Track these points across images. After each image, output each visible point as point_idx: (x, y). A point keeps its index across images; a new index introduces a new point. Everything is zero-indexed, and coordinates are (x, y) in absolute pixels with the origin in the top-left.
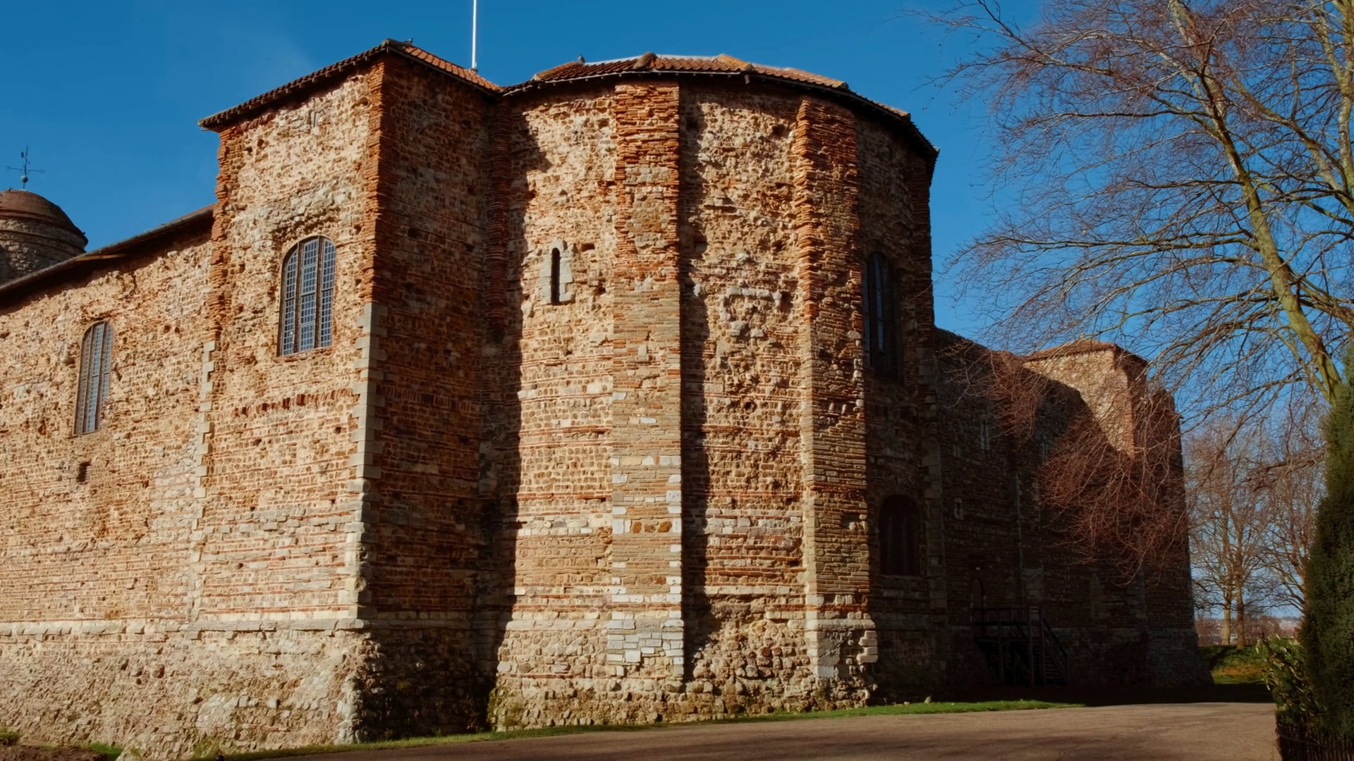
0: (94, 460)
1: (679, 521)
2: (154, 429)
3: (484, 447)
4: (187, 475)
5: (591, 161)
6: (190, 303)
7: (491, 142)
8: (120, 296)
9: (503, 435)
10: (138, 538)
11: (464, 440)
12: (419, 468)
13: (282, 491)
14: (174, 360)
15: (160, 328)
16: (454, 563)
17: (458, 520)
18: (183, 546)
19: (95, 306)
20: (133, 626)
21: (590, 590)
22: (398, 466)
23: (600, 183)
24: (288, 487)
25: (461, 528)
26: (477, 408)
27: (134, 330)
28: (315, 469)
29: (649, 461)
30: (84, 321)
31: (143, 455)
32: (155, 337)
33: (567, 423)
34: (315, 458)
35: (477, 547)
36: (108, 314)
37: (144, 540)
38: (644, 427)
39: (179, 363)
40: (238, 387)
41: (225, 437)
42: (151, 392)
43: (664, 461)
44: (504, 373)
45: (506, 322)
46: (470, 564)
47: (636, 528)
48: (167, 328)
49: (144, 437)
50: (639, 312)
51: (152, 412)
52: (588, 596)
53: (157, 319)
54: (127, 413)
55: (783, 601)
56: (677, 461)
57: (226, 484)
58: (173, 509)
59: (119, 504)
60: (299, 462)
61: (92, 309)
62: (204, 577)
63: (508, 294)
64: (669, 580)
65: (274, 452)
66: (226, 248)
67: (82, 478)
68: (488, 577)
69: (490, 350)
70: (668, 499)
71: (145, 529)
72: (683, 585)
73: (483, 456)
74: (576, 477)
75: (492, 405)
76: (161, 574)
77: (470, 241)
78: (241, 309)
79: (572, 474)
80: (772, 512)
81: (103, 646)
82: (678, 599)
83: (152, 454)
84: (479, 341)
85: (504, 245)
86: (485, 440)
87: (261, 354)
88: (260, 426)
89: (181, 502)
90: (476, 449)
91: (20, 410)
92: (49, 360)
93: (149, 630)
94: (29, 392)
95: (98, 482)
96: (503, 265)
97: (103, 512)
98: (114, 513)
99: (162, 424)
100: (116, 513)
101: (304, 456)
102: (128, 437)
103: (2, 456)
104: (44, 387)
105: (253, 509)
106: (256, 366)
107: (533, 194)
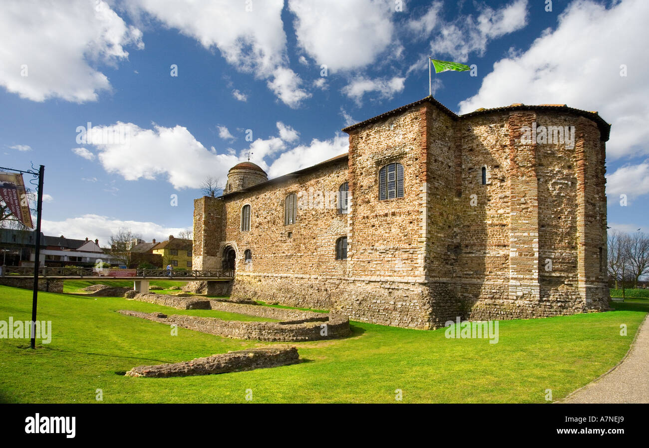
0: (293, 231)
1: (538, 253)
2: (316, 223)
3: (455, 229)
4: (331, 236)
5: (497, 138)
7: (454, 133)
8: (299, 186)
9: (462, 226)
10: (313, 253)
11: (450, 227)
12: (439, 235)
16: (447, 263)
17: (448, 251)
18: (331, 255)
19: (290, 190)
20: (313, 277)
21: (500, 273)
23: (501, 146)
25: (449, 253)
26: (453, 217)
28: (401, 234)
29: (526, 234)
30: (286, 194)
31: (312, 230)
34: (400, 231)
35: (454, 259)
36: (295, 192)
37: (315, 254)
38: (524, 224)
40: (363, 210)
41: (358, 225)
42: (314, 213)
43: (532, 234)
44: (462, 206)
45: (462, 190)
46: (451, 264)
47: (521, 255)
49: (312, 225)
50: (522, 188)
51: (315, 218)
52: (499, 275)
54: (306, 218)
55: (571, 279)
56: (537, 234)
57: (361, 238)
58: (326, 245)
59: (304, 244)
60: (393, 232)
61: (288, 191)
62: (354, 265)
63: (463, 182)
64: (533, 271)
65: (381, 229)
67: (289, 236)
68: (456, 268)
69: (456, 199)
70: (533, 246)
71: (315, 250)
72: (539, 272)
73: (455, 232)
74: (493, 239)
75: (458, 216)
76: (323, 263)
77: (449, 165)
78: (361, 186)
79: (492, 238)
80: (567, 251)
81: (303, 281)
82: (537, 277)
83: (316, 230)
84: (453, 196)
85: (461, 167)
86: (455, 227)
87: (372, 200)
88: (374, 221)
89: (329, 244)
90: (453, 230)
91: (265, 218)
92: (274, 204)
93: (320, 278)
94: (268, 213)
95: (296, 237)
96: (461, 173)
97: (298, 246)
98: (303, 247)
99: (319, 222)
100: (304, 246)
101: (395, 230)
102: (306, 225)
103: (260, 230)
104: (274, 212)
105: (373, 246)
106: (370, 204)
107: (471, 150)
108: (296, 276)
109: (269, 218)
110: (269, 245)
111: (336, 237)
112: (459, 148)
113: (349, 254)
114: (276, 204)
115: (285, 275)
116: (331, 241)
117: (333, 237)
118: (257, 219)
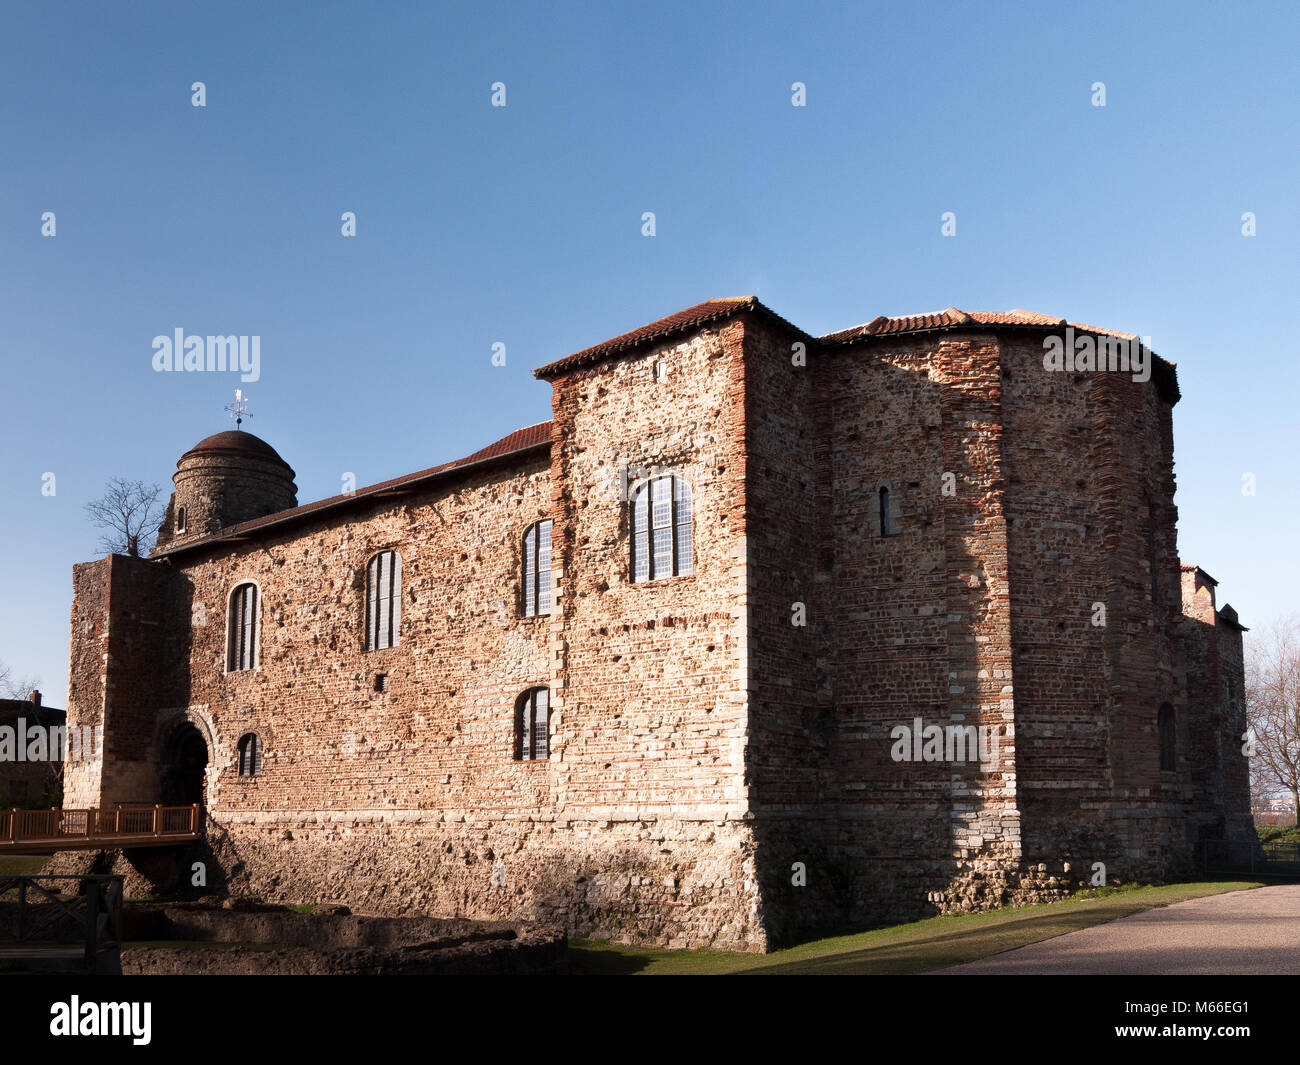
0: (391, 672)
1: (1013, 725)
2: (459, 645)
3: (821, 663)
4: (500, 686)
5: (913, 408)
6: (491, 534)
7: (813, 390)
8: (408, 528)
9: (836, 652)
10: (450, 740)
11: (805, 656)
13: (650, 702)
14: (476, 585)
15: (456, 556)
16: (802, 762)
17: (804, 727)
18: (502, 747)
19: (381, 537)
20: (452, 816)
21: (929, 785)
22: (766, 680)
23: (923, 428)
24: (657, 698)
25: (806, 732)
26: (814, 627)
27: (429, 557)
28: (688, 682)
29: (984, 674)
30: (369, 550)
31: (448, 668)
32: (451, 564)
33: (900, 642)
34: (686, 673)
35: (818, 749)
36: (396, 544)
37: (455, 742)
38: (980, 644)
39: (482, 587)
40: (590, 610)
41: (579, 654)
42: (452, 613)
43: (998, 674)
44: (835, 597)
45: (835, 552)
46: (814, 764)
48: (464, 557)
49: (448, 652)
50: (971, 543)
51: (454, 631)
52: (928, 791)
53: (453, 548)
54: (428, 631)
55: (1094, 794)
56: (1009, 674)
57: (586, 695)
58: (488, 715)
59: (425, 711)
60: (667, 675)
61: (377, 538)
62: (568, 775)
63: (835, 528)
64: (1005, 776)
65: (638, 668)
66: (568, 486)
67: (379, 686)
68: (826, 774)
69: (821, 578)
70: (1002, 707)
71: (457, 733)
72: (1017, 780)
73: (819, 670)
74: (910, 688)
75: (826, 625)
76: (479, 771)
77: (802, 480)
78: (586, 541)
79: (907, 685)
81: (421, 833)
82: (1014, 792)
83: (458, 667)
84: (812, 569)
85: (831, 484)
86: (820, 657)
87: (615, 580)
88: (619, 644)
89: (496, 710)
90: (814, 664)
91: (306, 628)
92: (332, 584)
93: (471, 819)
94: (314, 612)
95: (399, 691)
96: (830, 502)
97: (407, 717)
98: (419, 719)
99: (467, 641)
100: (422, 719)
101: (673, 671)
102: (431, 652)
103: (290, 668)
104: (331, 608)
105: (617, 717)
106: (608, 592)
107: (854, 438)
108: (400, 815)
109: (315, 629)
110: (317, 719)
111: (514, 688)
112: (825, 431)
113: (555, 741)
114: (338, 584)
115: (367, 815)
116: (503, 700)
117: (506, 689)
118: (280, 633)
